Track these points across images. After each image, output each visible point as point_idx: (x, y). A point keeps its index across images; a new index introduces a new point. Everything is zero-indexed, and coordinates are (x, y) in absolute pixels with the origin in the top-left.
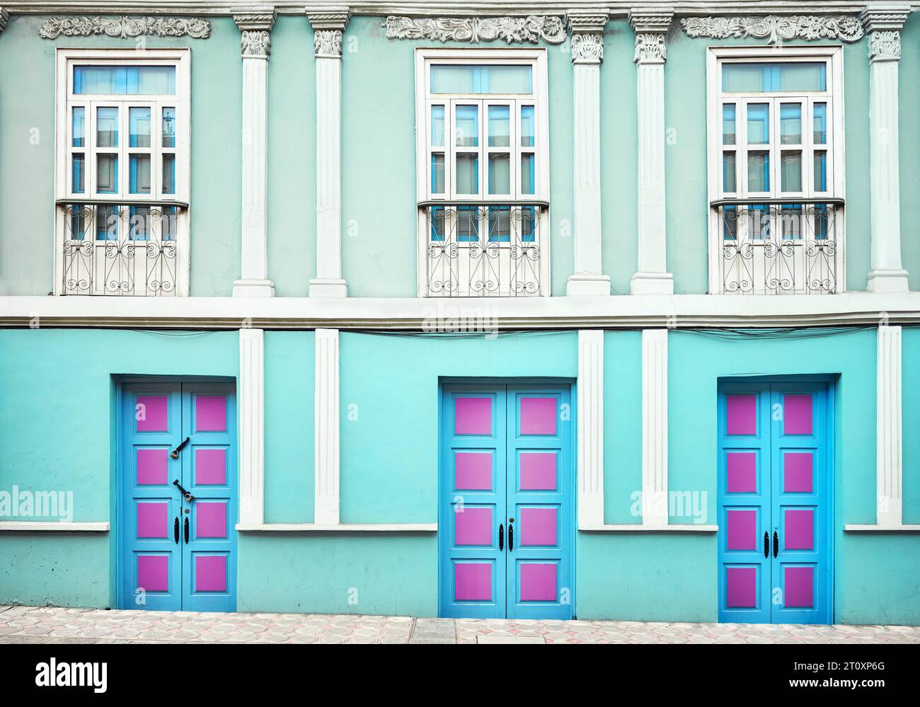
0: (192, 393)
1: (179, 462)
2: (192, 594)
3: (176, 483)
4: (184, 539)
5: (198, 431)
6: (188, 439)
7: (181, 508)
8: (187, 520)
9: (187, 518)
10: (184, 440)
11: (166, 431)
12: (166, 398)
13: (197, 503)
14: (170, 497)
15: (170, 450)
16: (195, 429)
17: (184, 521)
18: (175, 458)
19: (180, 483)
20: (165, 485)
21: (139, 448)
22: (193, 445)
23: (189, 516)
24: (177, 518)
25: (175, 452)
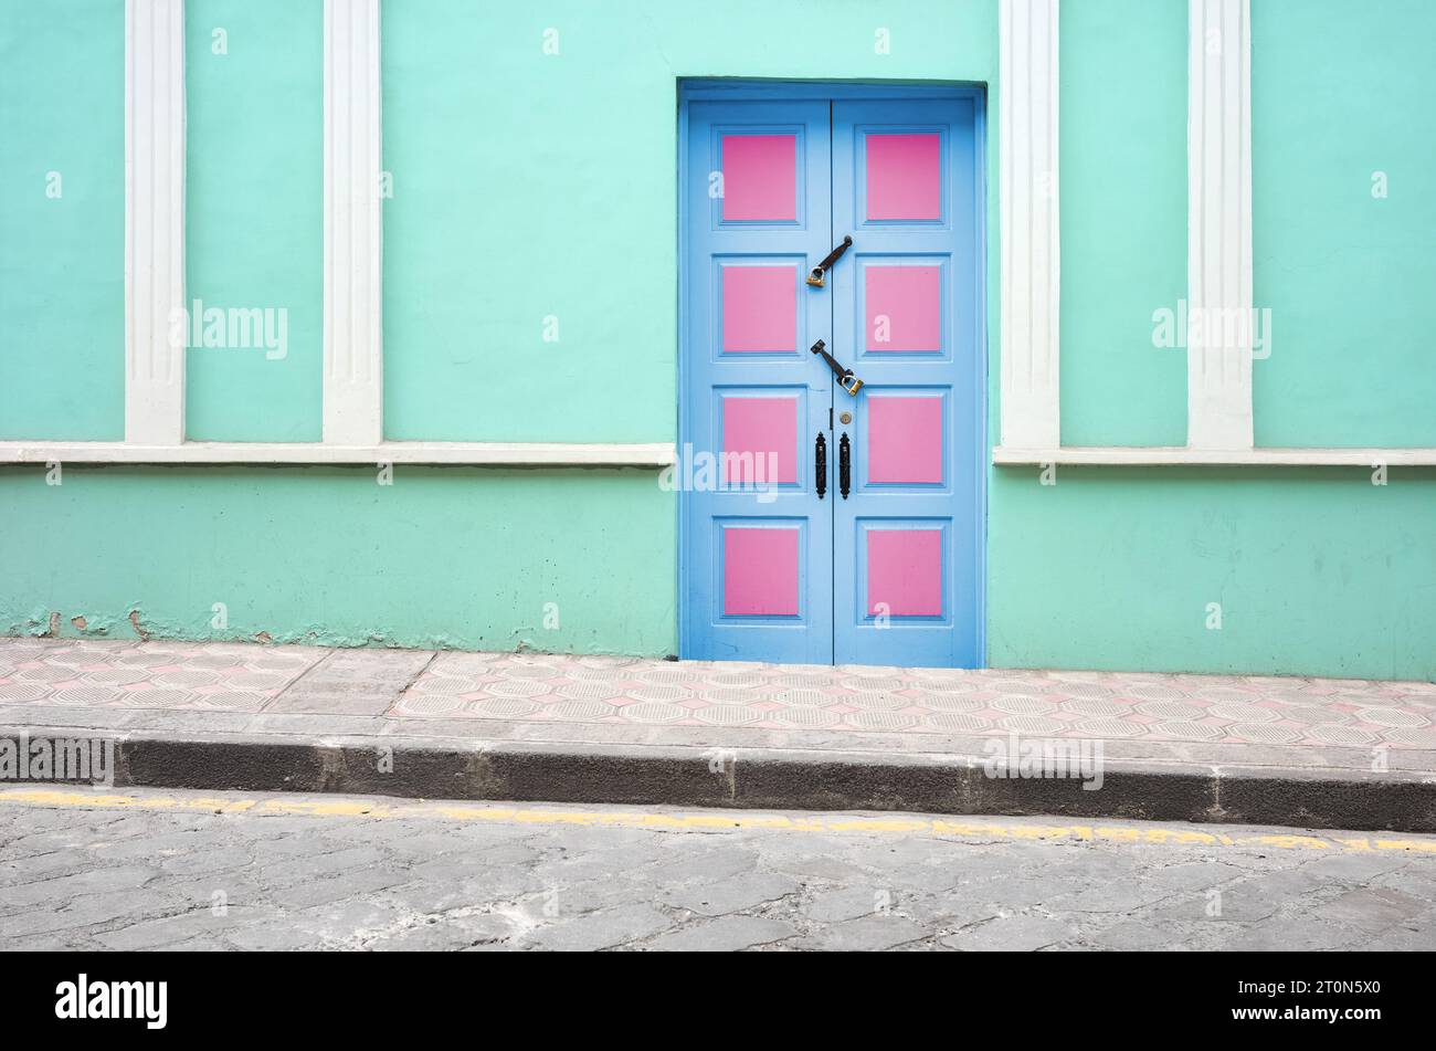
0: (855, 126)
1: (825, 296)
2: (857, 623)
3: (818, 348)
4: (838, 489)
5: (870, 222)
6: (848, 242)
7: (831, 410)
8: (845, 440)
9: (845, 436)
10: (839, 242)
11: (793, 222)
12: (794, 138)
13: (870, 399)
14: (804, 382)
15: (804, 270)
16: (863, 216)
17: (838, 443)
18: (816, 287)
19: (827, 349)
20: (791, 353)
21: (726, 263)
22: (858, 255)
23: (849, 430)
24: (821, 435)
25: (818, 273)
